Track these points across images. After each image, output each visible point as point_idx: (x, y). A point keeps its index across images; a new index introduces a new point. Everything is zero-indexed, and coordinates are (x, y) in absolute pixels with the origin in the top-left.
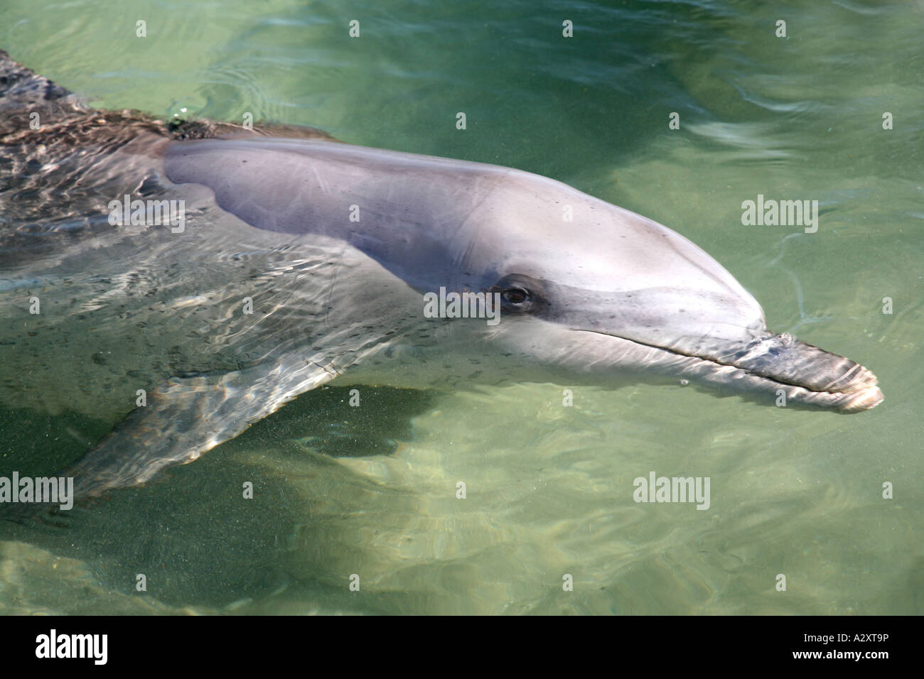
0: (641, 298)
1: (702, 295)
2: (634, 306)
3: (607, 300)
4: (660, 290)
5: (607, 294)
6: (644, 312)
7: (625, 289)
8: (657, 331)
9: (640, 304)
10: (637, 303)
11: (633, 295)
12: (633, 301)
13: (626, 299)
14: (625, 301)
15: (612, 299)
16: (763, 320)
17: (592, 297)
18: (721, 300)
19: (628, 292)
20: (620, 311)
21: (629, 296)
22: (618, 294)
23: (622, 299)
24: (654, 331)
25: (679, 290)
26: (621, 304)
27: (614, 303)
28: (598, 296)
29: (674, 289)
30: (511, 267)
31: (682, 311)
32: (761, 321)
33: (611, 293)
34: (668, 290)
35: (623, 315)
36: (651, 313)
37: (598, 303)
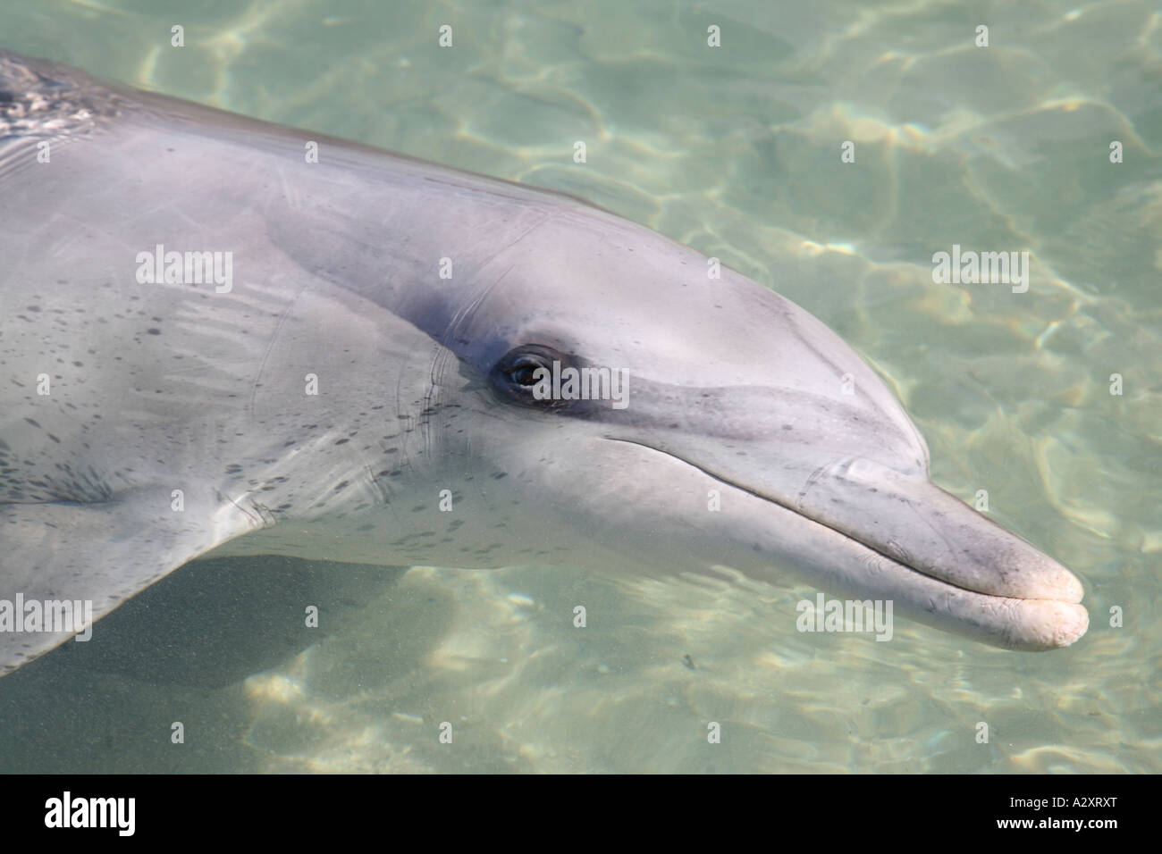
0: (723, 400)
1: (824, 406)
2: (711, 412)
3: (669, 398)
4: (756, 390)
5: (669, 387)
6: (726, 422)
7: (701, 383)
8: (744, 454)
9: (722, 409)
10: (716, 407)
11: (712, 393)
12: (711, 403)
13: (699, 399)
14: (697, 403)
15: (677, 398)
16: (923, 463)
17: (647, 389)
18: (855, 418)
19: (704, 389)
20: (687, 417)
21: (706, 396)
22: (688, 391)
23: (692, 399)
24: (739, 454)
25: (787, 394)
26: (690, 406)
27: (680, 404)
28: (655, 390)
29: (781, 392)
30: (529, 334)
31: (788, 428)
32: (918, 463)
33: (677, 388)
34: (771, 392)
35: (692, 425)
36: (737, 426)
37: (654, 401)
